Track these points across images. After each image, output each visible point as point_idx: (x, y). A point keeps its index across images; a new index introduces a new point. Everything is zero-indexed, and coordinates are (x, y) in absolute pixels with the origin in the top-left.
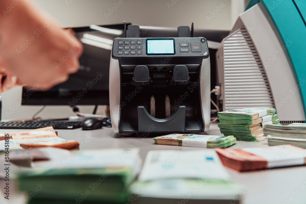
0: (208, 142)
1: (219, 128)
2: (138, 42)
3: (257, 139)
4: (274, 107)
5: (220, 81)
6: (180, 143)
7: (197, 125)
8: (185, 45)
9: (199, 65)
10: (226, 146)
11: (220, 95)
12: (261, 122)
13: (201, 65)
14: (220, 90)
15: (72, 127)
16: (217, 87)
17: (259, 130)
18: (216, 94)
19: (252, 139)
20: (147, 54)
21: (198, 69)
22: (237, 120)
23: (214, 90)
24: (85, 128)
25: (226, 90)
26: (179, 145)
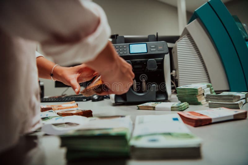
0: (172, 107)
1: (177, 98)
2: (124, 46)
3: (202, 103)
4: (210, 82)
5: (175, 67)
6: (154, 108)
7: (163, 96)
8: (154, 46)
9: (162, 58)
10: (183, 109)
11: (176, 76)
12: (203, 92)
13: (164, 58)
14: (176, 73)
15: (85, 100)
16: (174, 71)
17: (202, 98)
18: (173, 75)
19: (199, 104)
20: (130, 53)
21: (162, 61)
22: (188, 92)
23: (172, 73)
24: (94, 100)
25: (180, 73)
26: (153, 110)
